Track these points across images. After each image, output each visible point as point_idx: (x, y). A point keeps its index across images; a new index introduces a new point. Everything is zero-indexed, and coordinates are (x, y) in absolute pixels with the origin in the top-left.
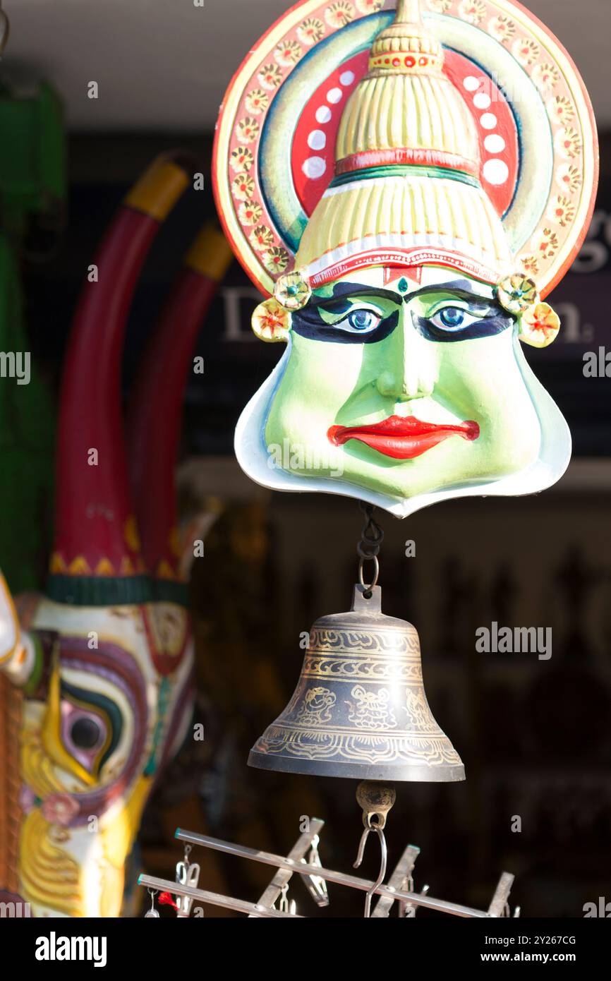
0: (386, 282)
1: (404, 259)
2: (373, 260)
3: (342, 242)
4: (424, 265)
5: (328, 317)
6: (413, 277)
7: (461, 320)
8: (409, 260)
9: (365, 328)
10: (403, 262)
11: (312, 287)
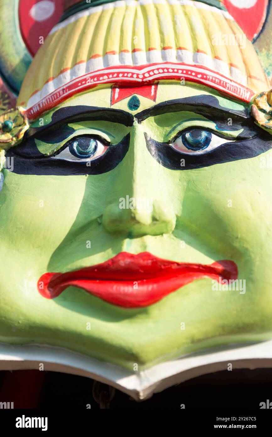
0: (113, 101)
1: (135, 76)
2: (98, 80)
3: (65, 67)
4: (161, 81)
5: (45, 148)
6: (147, 95)
7: (207, 141)
8: (141, 76)
9: (89, 157)
10: (135, 79)
11: (29, 119)
